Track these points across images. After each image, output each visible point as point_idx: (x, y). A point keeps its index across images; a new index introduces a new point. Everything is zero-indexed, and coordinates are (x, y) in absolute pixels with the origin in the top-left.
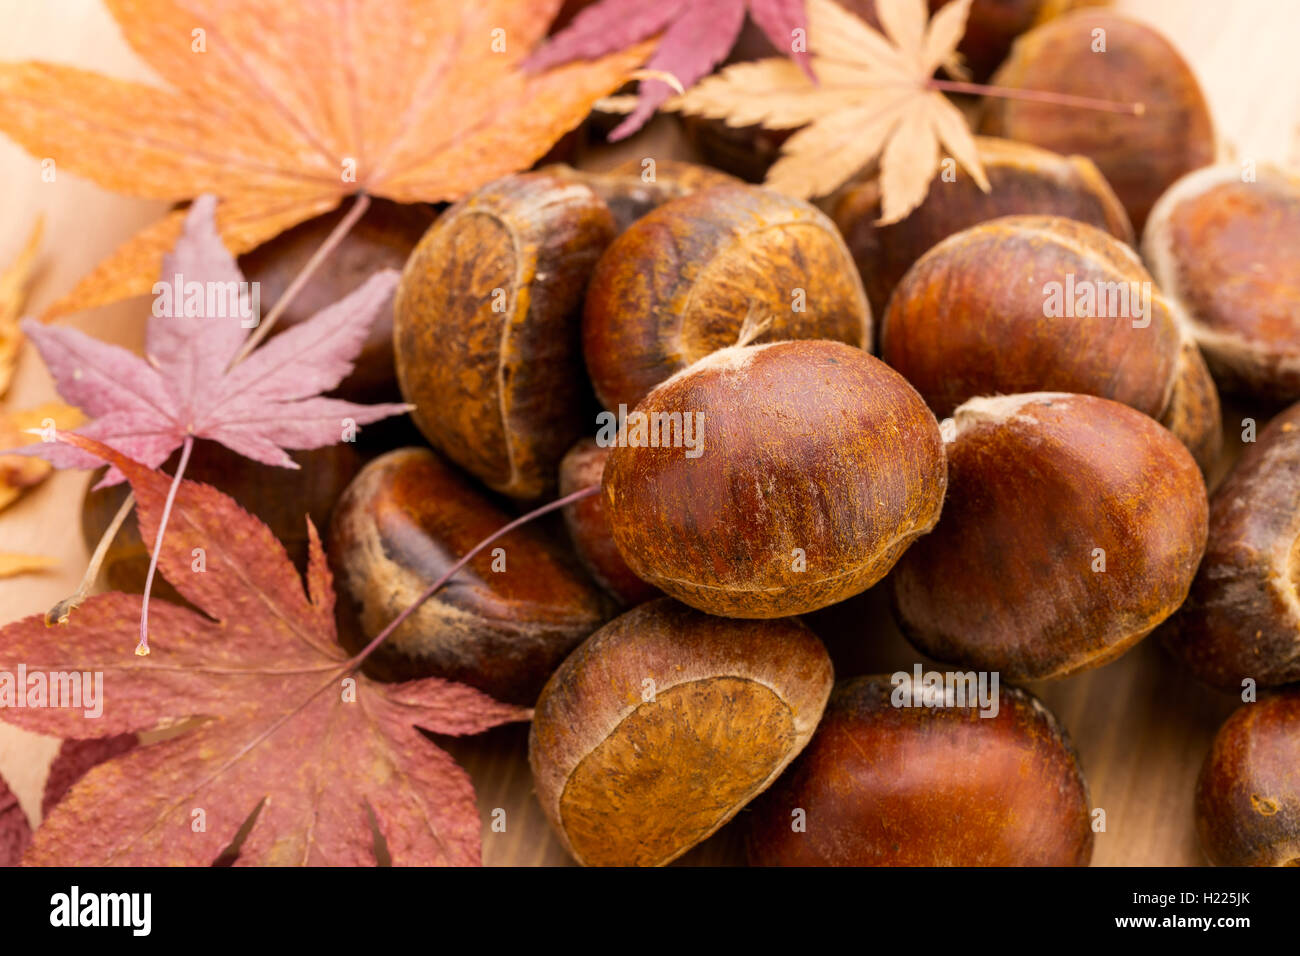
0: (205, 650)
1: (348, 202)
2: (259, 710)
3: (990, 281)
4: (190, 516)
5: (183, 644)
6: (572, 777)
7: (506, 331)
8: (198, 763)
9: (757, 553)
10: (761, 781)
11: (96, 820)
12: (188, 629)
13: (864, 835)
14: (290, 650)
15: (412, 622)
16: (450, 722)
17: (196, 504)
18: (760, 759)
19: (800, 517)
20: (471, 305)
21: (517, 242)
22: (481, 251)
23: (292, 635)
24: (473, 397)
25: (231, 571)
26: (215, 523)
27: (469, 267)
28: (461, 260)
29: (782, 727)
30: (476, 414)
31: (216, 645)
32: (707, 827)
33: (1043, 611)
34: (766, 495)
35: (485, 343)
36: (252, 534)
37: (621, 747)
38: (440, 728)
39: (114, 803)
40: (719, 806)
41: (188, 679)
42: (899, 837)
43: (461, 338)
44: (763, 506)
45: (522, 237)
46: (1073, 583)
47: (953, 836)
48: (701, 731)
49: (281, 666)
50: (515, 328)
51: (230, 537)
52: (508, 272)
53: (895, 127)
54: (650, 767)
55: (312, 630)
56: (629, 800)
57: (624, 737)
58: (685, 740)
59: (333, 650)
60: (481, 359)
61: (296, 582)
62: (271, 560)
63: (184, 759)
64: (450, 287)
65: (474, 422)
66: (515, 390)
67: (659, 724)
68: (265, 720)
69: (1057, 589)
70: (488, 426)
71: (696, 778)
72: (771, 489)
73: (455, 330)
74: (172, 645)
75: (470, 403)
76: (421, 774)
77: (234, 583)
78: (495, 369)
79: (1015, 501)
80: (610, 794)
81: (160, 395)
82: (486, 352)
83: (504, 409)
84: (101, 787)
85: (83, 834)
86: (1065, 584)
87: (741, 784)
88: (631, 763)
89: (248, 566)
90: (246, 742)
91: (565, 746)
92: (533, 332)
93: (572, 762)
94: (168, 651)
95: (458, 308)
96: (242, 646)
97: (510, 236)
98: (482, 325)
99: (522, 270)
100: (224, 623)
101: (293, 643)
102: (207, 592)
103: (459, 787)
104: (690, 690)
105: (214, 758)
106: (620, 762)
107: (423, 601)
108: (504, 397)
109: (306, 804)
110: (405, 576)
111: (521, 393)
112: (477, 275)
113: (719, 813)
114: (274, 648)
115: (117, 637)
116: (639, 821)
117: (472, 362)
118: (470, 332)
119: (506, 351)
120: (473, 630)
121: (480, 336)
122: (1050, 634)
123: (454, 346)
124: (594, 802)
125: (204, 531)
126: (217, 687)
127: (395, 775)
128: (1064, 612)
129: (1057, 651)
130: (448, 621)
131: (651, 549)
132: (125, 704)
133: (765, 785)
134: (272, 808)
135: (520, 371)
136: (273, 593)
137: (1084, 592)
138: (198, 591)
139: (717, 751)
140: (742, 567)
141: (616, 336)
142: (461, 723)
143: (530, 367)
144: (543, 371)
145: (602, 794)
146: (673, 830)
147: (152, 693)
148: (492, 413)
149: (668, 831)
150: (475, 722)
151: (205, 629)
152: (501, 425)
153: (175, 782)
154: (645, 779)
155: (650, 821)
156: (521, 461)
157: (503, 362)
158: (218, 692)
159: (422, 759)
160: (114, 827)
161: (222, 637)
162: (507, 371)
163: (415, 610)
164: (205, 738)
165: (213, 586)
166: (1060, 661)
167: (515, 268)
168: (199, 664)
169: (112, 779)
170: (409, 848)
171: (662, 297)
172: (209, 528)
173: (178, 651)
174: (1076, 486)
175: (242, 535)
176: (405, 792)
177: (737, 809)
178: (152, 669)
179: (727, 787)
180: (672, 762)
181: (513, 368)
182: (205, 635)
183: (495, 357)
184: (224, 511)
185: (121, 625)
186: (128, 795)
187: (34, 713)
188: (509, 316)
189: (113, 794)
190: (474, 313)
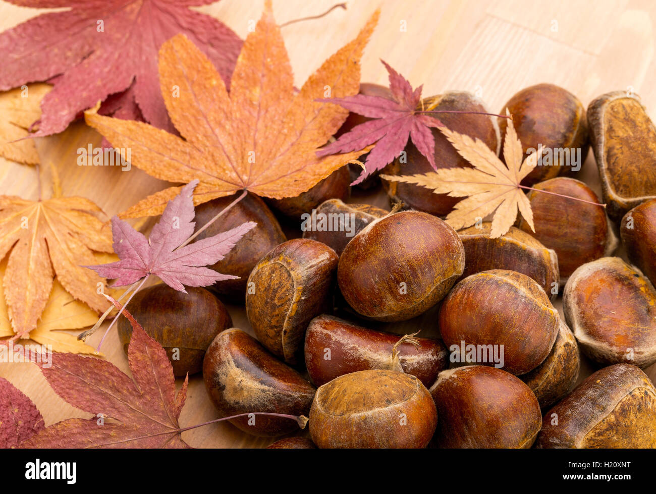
0: (131, 398)
1: (240, 192)
2: (139, 429)
3: (479, 297)
4: (148, 350)
5: (125, 392)
7: (287, 318)
8: (109, 436)
12: (129, 387)
14: (161, 414)
17: (153, 346)
20: (274, 307)
21: (295, 284)
22: (280, 285)
23: (164, 409)
24: (271, 338)
25: (153, 376)
27: (275, 291)
31: (136, 398)
35: (278, 321)
36: (167, 368)
39: (73, 434)
41: (121, 404)
43: (269, 318)
45: (297, 282)
49: (155, 418)
50: (290, 318)
51: (159, 365)
52: (290, 297)
60: (276, 327)
62: (169, 380)
63: (105, 432)
64: (267, 296)
66: (288, 338)
68: (139, 433)
72: (377, 280)
73: (267, 314)
74: (121, 390)
77: (152, 381)
78: (281, 330)
81: (146, 254)
82: (278, 324)
83: (283, 342)
84: (72, 426)
85: (57, 439)
89: (160, 377)
90: (129, 437)
94: (118, 391)
95: (269, 306)
96: (145, 403)
97: (293, 281)
98: (278, 315)
99: (296, 296)
100: (143, 392)
101: (163, 412)
102: (142, 378)
105: (115, 437)
108: (284, 340)
110: (245, 374)
112: (278, 296)
114: (155, 410)
115: (103, 377)
117: (272, 327)
118: (272, 316)
119: (286, 325)
121: (276, 319)
123: (266, 320)
125: (150, 358)
126: (129, 413)
132: (95, 402)
136: (164, 392)
138: (139, 377)
147: (106, 403)
148: (278, 343)
153: (98, 438)
157: (284, 328)
158: (128, 415)
160: (68, 443)
161: (139, 397)
162: (285, 331)
164: (115, 428)
165: (145, 378)
168: (127, 402)
169: (77, 425)
172: (153, 357)
173: (122, 393)
175: (163, 366)
178: (110, 395)
181: (288, 331)
183: (281, 326)
184: (161, 354)
186: (80, 433)
187: (62, 389)
188: (288, 313)
189: (75, 431)
190: (274, 310)
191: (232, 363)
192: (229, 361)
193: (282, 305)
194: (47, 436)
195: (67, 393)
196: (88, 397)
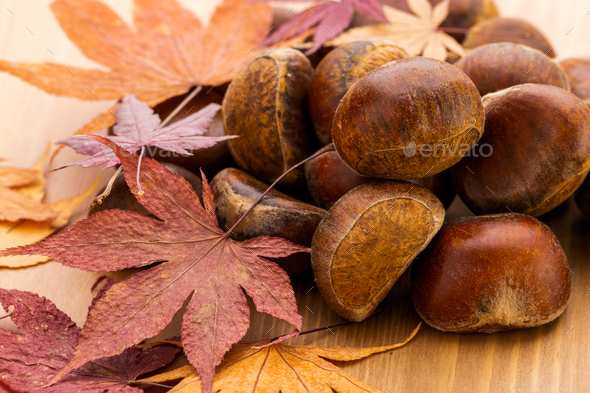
0: (159, 234)
1: (193, 89)
2: (186, 257)
4: (148, 174)
5: (149, 232)
6: (336, 253)
7: (278, 95)
8: (162, 280)
9: (412, 125)
10: (422, 243)
11: (118, 306)
12: (151, 225)
13: (472, 263)
14: (197, 232)
15: (250, 217)
16: (274, 253)
17: (149, 168)
18: (421, 231)
19: (429, 107)
20: (261, 87)
21: (278, 62)
22: (262, 67)
23: (197, 225)
24: (266, 127)
25: (168, 198)
26: (159, 177)
27: (258, 73)
28: (253, 72)
29: (429, 219)
30: (267, 135)
31: (163, 232)
32: (400, 267)
33: (534, 169)
34: (413, 98)
35: (268, 101)
36: (176, 181)
37: (357, 232)
38: (269, 255)
39: (125, 298)
40: (405, 255)
41: (152, 247)
42: (488, 262)
43: (258, 101)
44: (412, 103)
45: (279, 60)
46: (547, 151)
47: (512, 259)
48: (393, 219)
49: (194, 238)
50: (281, 95)
51: (166, 184)
52: (275, 72)
53: (426, 45)
54: (372, 238)
55: (206, 222)
56: (364, 256)
57: (358, 228)
58: (387, 223)
59: (216, 230)
60: (268, 108)
61: (197, 201)
62: (185, 191)
63: (155, 279)
64: (250, 83)
65: (267, 139)
66: (283, 123)
67: (373, 219)
68: (190, 262)
69: (540, 157)
70: (273, 140)
71: (394, 240)
72: (415, 96)
73: (254, 98)
74: (143, 232)
75: (264, 129)
76: (263, 274)
77: (169, 204)
78: (274, 112)
79: (515, 124)
80: (355, 255)
82: (270, 105)
83: (279, 131)
84: (119, 292)
85: (113, 312)
86: (543, 153)
87: (414, 243)
88: (363, 238)
89: (175, 196)
90: (181, 271)
91: (331, 241)
92: (288, 98)
93: (335, 246)
94: (142, 235)
95: (255, 89)
96: (175, 232)
97: (274, 61)
98: (267, 94)
99: (282, 72)
100: (166, 222)
101: (198, 229)
102: (157, 208)
103: (282, 277)
104: (385, 203)
105: (168, 277)
106: (358, 239)
107: (255, 206)
108: (279, 125)
109: (213, 292)
110: (245, 199)
111: (286, 125)
112: (262, 75)
113: (405, 259)
114: (190, 231)
115: (119, 230)
116: (369, 266)
117: (264, 110)
118: (262, 97)
119: (278, 103)
120: (279, 214)
121: (266, 98)
122: (539, 179)
123: (255, 105)
124: (347, 262)
125: (154, 181)
126: (166, 249)
127: (252, 276)
128: (544, 166)
129: (543, 187)
130: (267, 212)
131: (362, 139)
132: (125, 258)
133: (424, 246)
134: (197, 294)
135: (285, 115)
136: (188, 207)
137: (553, 154)
138: (153, 208)
139: (401, 227)
140: (406, 133)
141: (327, 91)
142: (279, 253)
143: (288, 115)
144: (293, 119)
145: (350, 257)
146: (385, 269)
147: (138, 252)
148: (273, 133)
149: (383, 269)
150: (285, 253)
151: (158, 225)
152: (279, 139)
153: (152, 288)
154: (371, 243)
155: (374, 266)
156: (288, 158)
157: (277, 109)
158: (166, 251)
159: (263, 268)
160: (126, 309)
161: (166, 228)
162: (279, 113)
163: (251, 210)
164: (163, 270)
165: (160, 206)
166: (545, 192)
167: (278, 70)
168: (157, 240)
169: (123, 289)
170: (263, 303)
171: (345, 70)
172: (156, 180)
173: (147, 235)
174: (542, 106)
175: (171, 182)
176: (257, 283)
177: (413, 258)
178: (135, 243)
179: (408, 245)
180: (382, 234)
181: (282, 112)
182: (158, 228)
183: (273, 107)
185: (120, 224)
186: (131, 295)
187: (85, 263)
188: (278, 89)
189: (124, 295)
190: (262, 89)
191: (230, 191)
192: (226, 190)
193: (269, 81)
194: (101, 314)
195: (93, 265)
196: (115, 257)
